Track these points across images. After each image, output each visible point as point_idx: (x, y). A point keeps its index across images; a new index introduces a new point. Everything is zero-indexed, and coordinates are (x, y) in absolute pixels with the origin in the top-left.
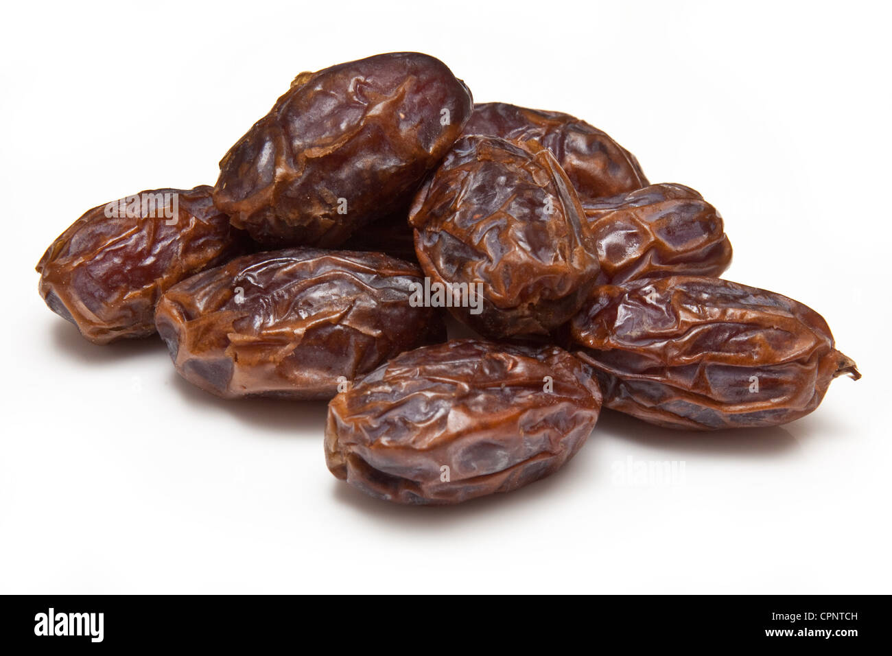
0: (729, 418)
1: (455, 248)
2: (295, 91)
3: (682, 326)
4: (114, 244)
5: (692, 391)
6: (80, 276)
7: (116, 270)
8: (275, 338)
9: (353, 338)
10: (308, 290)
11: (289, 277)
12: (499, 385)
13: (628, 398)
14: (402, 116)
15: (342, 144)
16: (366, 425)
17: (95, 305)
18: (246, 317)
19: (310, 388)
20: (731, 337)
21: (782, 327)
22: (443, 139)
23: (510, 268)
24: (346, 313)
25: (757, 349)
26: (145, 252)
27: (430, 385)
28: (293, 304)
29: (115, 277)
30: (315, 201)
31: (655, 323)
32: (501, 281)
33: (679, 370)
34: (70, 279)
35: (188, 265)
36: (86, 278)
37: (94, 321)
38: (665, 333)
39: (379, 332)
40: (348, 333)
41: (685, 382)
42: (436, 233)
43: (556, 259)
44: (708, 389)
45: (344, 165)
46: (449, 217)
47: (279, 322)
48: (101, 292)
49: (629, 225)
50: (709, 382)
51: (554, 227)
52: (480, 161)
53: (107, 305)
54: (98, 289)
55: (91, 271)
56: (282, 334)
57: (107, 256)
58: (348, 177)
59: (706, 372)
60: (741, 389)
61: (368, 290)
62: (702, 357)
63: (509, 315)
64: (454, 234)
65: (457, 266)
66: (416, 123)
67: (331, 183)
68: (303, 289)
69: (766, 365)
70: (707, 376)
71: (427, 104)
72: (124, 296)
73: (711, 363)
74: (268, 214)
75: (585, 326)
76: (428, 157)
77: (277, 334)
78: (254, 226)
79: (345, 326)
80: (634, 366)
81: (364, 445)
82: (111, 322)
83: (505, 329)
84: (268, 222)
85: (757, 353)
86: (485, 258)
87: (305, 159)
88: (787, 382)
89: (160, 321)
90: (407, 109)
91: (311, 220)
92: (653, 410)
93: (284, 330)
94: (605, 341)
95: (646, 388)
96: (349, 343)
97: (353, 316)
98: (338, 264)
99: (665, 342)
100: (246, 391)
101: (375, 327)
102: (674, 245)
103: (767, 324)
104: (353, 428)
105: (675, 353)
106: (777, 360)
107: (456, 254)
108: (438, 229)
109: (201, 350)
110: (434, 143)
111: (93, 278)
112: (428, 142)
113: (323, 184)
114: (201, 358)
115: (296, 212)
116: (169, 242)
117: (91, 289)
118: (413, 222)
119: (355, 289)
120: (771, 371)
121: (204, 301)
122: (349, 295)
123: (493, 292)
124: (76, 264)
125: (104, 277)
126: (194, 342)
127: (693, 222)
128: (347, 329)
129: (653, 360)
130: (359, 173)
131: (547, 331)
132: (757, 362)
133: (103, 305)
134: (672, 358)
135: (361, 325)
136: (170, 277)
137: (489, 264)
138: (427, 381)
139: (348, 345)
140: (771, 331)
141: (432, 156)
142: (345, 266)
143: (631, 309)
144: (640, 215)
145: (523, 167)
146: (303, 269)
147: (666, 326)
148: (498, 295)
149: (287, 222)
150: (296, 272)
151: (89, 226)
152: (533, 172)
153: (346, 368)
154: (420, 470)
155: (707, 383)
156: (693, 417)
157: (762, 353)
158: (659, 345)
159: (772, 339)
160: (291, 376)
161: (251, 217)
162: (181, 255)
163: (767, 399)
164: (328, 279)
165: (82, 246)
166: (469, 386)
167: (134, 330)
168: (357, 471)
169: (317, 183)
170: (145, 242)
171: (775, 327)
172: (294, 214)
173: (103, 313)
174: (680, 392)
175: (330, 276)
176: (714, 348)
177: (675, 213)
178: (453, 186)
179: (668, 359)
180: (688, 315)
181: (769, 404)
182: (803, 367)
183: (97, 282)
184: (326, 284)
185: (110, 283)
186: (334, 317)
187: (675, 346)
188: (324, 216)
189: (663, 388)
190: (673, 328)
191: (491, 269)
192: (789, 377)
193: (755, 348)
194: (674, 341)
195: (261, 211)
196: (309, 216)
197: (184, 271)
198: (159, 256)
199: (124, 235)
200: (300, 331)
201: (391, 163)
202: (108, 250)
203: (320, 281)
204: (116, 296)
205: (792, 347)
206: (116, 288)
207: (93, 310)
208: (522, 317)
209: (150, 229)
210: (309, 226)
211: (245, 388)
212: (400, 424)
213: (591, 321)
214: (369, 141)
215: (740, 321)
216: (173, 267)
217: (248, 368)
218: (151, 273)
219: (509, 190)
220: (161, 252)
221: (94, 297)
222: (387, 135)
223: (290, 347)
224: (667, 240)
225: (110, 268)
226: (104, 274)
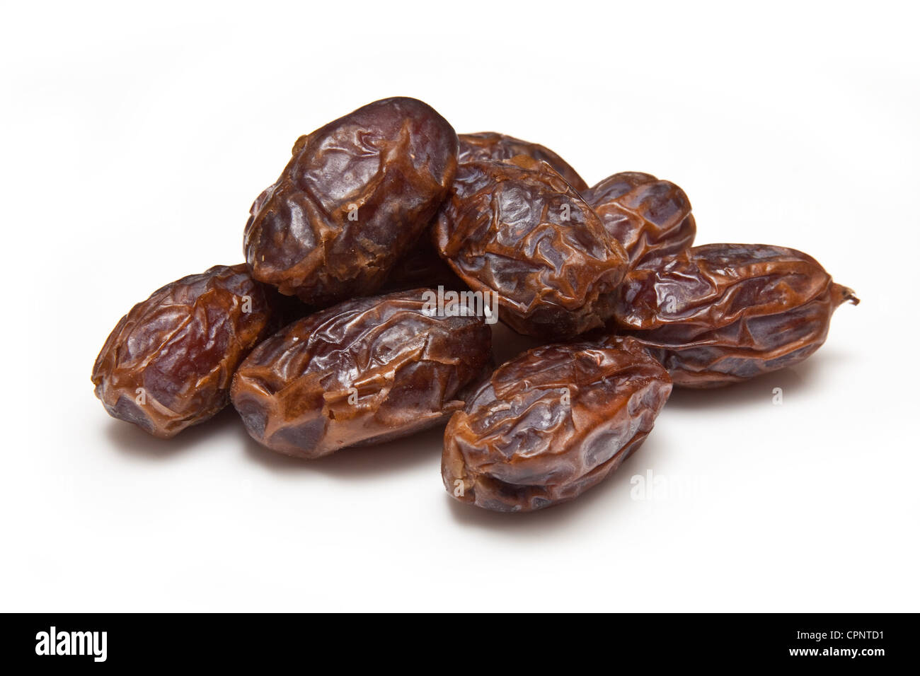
0: (765, 365)
1: (506, 266)
2: (298, 157)
3: (719, 289)
4: (174, 336)
5: (739, 346)
6: (150, 375)
7: (184, 361)
8: (367, 387)
9: (436, 370)
10: (381, 336)
11: (359, 328)
12: (600, 379)
13: (678, 368)
14: (413, 156)
15: (371, 194)
16: (499, 443)
17: (168, 400)
18: (331, 375)
19: (405, 427)
20: (760, 290)
21: (797, 271)
22: (449, 171)
23: (574, 271)
24: (424, 349)
25: (784, 295)
26: (204, 338)
27: (542, 394)
28: (371, 352)
29: (184, 368)
30: (358, 253)
31: (693, 293)
32: (568, 285)
33: (726, 329)
34: (142, 381)
35: (244, 342)
36: (157, 376)
37: (171, 415)
38: (707, 300)
39: (457, 359)
40: (430, 367)
41: (732, 340)
42: (480, 257)
43: (608, 255)
44: (751, 342)
45: (376, 213)
46: (491, 239)
47: (365, 372)
48: (173, 386)
49: (618, 215)
50: (751, 334)
51: (592, 227)
52: (500, 182)
53: (180, 397)
54: (170, 383)
55: (160, 367)
56: (374, 382)
57: (171, 350)
58: (382, 224)
59: (747, 326)
60: (778, 334)
61: (436, 323)
62: (742, 313)
63: (579, 315)
64: (502, 253)
65: (516, 282)
66: (426, 160)
67: (368, 231)
68: (376, 337)
69: (794, 308)
70: (749, 330)
71: (427, 142)
72: (195, 384)
73: (751, 317)
74: (320, 274)
75: (628, 311)
76: (442, 189)
77: (370, 383)
78: (308, 289)
79: (427, 361)
80: (683, 336)
81: (502, 462)
82: (184, 412)
83: (576, 328)
84: (321, 281)
85: (785, 299)
86: (544, 268)
87: (341, 215)
88: (813, 319)
89: (241, 400)
90: (415, 150)
91: (359, 271)
92: (702, 373)
93: (374, 378)
94: (653, 320)
95: (695, 354)
96: (433, 376)
97: (430, 350)
98: (398, 306)
99: (709, 308)
100: (343, 445)
101: (453, 356)
102: (659, 224)
103: (785, 271)
104: (487, 450)
105: (720, 315)
106: (802, 301)
107: (508, 271)
108: (481, 253)
109: (294, 416)
110: (443, 175)
111: (162, 373)
112: (438, 175)
113: (362, 234)
114: (295, 423)
115: (344, 266)
116: (222, 323)
117: (163, 385)
118: (445, 253)
119: (423, 325)
120: (797, 312)
121: (285, 369)
122: (421, 331)
123: (563, 297)
124: (145, 364)
125: (173, 371)
126: (286, 410)
127: (668, 200)
128: (429, 364)
129: (701, 326)
130: (391, 217)
131: (603, 323)
132: (787, 307)
133: (176, 398)
134: (719, 321)
135: (440, 356)
136: (231, 356)
137: (552, 272)
138: (537, 390)
139: (433, 377)
140: (790, 277)
141: (445, 188)
142: (405, 306)
143: (667, 286)
144: (623, 204)
145: (538, 179)
146: (370, 318)
147: (705, 293)
148: (569, 298)
149: (338, 278)
150: (364, 322)
151: (141, 326)
152: (550, 182)
153: (432, 401)
154: (553, 473)
155: (750, 336)
156: (734, 372)
157: (788, 297)
158: (705, 311)
159: (793, 284)
160: (387, 420)
161: (305, 281)
162: (236, 333)
163: (798, 339)
164: (396, 321)
165: (142, 347)
166: (577, 386)
167: (202, 416)
168: (490, 490)
169: (357, 235)
170: (202, 327)
171: (792, 272)
172: (343, 268)
173: (177, 406)
174: (729, 350)
175: (397, 319)
176: (750, 303)
177: (651, 196)
178: (482, 210)
179: (715, 322)
180: (720, 279)
181: (802, 342)
182: (822, 302)
183: (168, 377)
184: (395, 328)
185: (179, 375)
186: (415, 355)
187: (718, 309)
188: (370, 265)
189: (712, 350)
190: (712, 293)
191: (556, 276)
192: (813, 313)
193: (781, 295)
194: (716, 305)
195: (313, 274)
196: (356, 267)
197: (242, 348)
198: (216, 338)
199: (180, 325)
200: (390, 375)
201: (415, 202)
202: (171, 343)
203: (390, 325)
204: (187, 386)
205: (810, 287)
206: (186, 379)
207: (166, 405)
208: (588, 314)
209: (202, 315)
210: (358, 277)
211: (342, 442)
212: (532, 434)
213: (632, 306)
214: (392, 185)
215: (763, 274)
216: (232, 347)
217: (347, 422)
218: (214, 356)
219: (538, 202)
220: (217, 335)
221: (168, 392)
222: (406, 177)
223: (384, 392)
224: (653, 221)
225: (178, 361)
226: (173, 368)
